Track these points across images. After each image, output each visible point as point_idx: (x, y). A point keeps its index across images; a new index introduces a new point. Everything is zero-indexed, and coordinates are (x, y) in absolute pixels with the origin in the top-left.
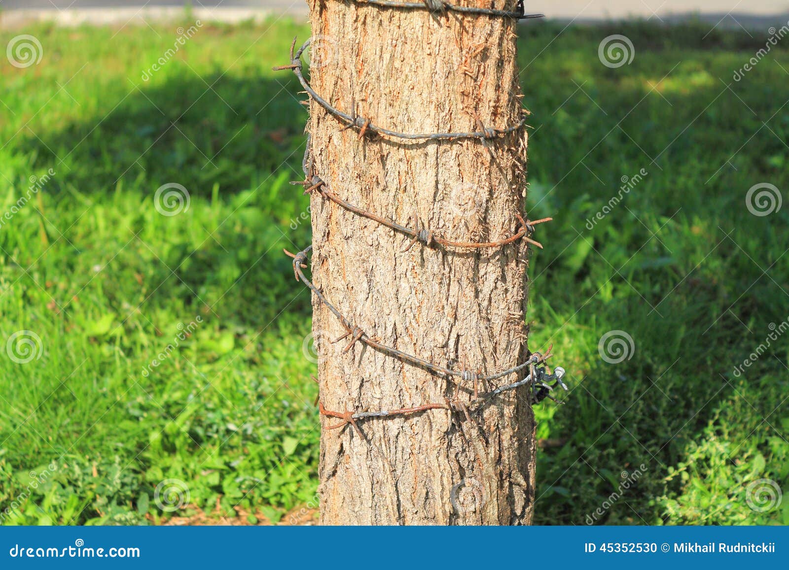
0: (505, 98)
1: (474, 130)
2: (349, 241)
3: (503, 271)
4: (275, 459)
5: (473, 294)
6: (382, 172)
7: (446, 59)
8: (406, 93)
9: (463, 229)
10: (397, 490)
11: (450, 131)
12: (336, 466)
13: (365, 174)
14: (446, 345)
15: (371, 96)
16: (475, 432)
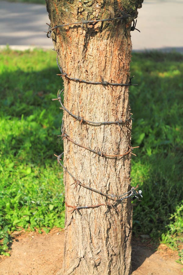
0: (125, 110)
1: (116, 120)
2: (76, 154)
3: (124, 163)
4: (47, 212)
5: (114, 170)
6: (87, 134)
7: (107, 99)
8: (95, 109)
9: (112, 151)
10: (90, 230)
11: (108, 121)
12: (71, 222)
13: (81, 133)
14: (106, 186)
15: (84, 110)
16: (114, 212)
